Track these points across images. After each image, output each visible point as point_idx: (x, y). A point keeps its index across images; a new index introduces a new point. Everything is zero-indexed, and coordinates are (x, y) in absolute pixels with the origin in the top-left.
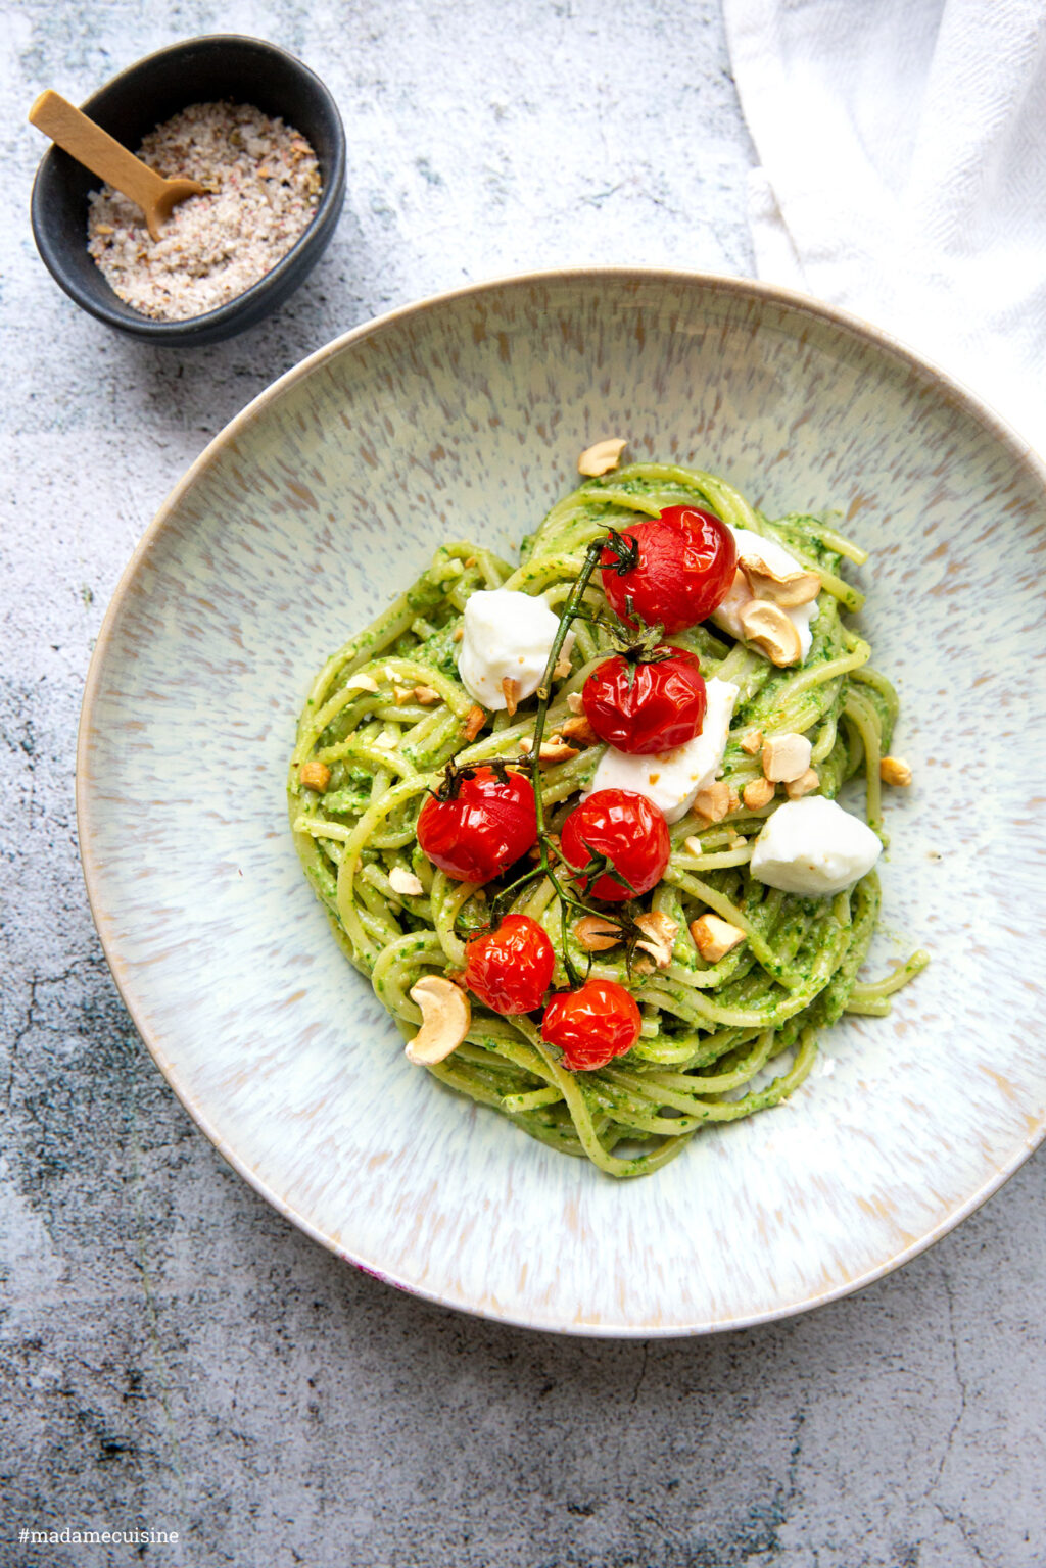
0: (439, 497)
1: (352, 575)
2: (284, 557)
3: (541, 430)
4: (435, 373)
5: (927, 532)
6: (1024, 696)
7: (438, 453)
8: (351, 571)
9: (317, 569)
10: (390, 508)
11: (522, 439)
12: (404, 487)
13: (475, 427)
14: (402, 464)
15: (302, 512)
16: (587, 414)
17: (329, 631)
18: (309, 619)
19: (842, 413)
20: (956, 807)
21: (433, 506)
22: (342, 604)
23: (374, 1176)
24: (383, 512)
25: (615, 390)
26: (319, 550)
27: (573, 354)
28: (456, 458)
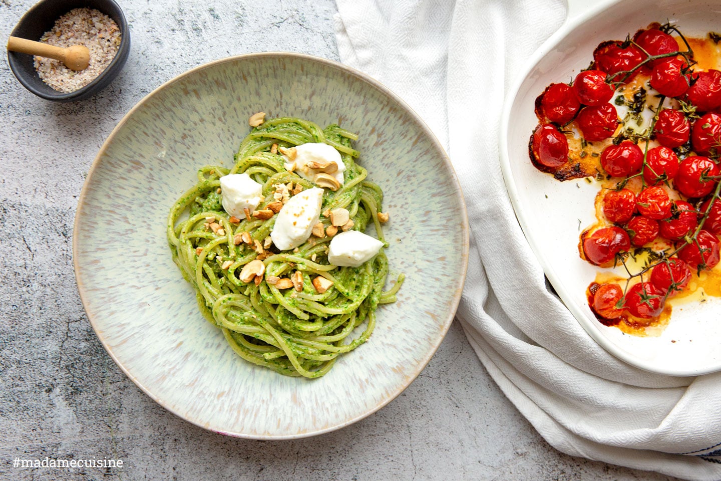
0: (190, 152)
1: (165, 188)
2: (137, 188)
3: (220, 119)
4: (174, 109)
5: (367, 125)
6: (414, 176)
7: (184, 137)
8: (163, 185)
9: (151, 189)
10: (172, 160)
11: (214, 124)
12: (175, 152)
13: (196, 124)
14: (172, 144)
15: (139, 170)
16: (235, 110)
17: (161, 210)
18: (152, 207)
19: (325, 89)
20: (402, 221)
21: (188, 155)
22: (164, 199)
23: (220, 401)
24: (170, 163)
25: (242, 99)
26: (150, 182)
27: (223, 90)
28: (191, 137)
